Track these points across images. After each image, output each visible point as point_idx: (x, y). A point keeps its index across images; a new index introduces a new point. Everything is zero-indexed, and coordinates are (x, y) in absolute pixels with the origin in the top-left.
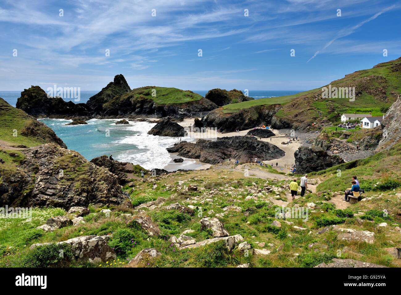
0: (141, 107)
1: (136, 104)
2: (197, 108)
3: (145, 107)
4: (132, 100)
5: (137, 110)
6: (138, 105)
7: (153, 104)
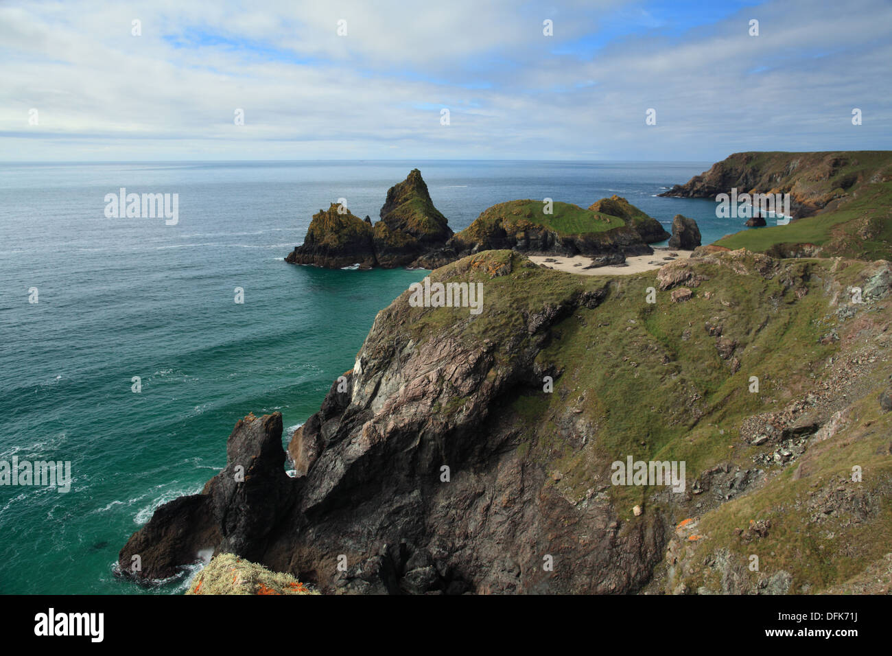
0: (527, 237)
1: (515, 233)
2: (625, 239)
3: (532, 238)
4: (506, 225)
5: (519, 244)
6: (520, 235)
7: (546, 234)
